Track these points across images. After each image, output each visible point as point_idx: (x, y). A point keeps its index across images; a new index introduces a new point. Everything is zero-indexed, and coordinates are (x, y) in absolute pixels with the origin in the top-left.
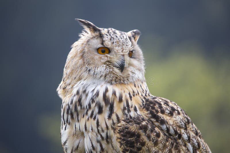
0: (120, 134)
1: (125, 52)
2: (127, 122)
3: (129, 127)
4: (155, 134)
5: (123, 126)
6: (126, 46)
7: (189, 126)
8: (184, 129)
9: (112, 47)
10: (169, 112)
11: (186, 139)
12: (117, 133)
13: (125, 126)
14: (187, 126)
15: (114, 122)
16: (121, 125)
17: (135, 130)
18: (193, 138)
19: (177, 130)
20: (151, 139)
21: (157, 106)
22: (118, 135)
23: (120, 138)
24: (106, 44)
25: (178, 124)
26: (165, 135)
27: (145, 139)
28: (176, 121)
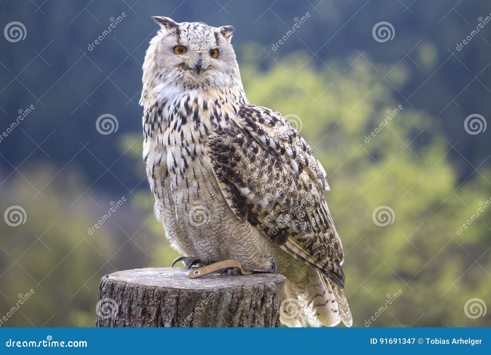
0: (211, 148)
1: (202, 50)
2: (219, 134)
3: (221, 140)
4: (252, 149)
5: (215, 138)
6: (205, 43)
7: (295, 140)
8: (288, 143)
9: (188, 45)
10: (270, 122)
11: (291, 154)
12: (207, 146)
13: (217, 138)
14: (293, 140)
15: (201, 134)
16: (212, 137)
17: (229, 143)
18: (300, 153)
19: (279, 143)
20: (248, 154)
21: (254, 114)
22: (209, 149)
23: (211, 153)
24: (182, 42)
25: (281, 137)
26: (264, 149)
27: (241, 153)
28: (278, 133)
